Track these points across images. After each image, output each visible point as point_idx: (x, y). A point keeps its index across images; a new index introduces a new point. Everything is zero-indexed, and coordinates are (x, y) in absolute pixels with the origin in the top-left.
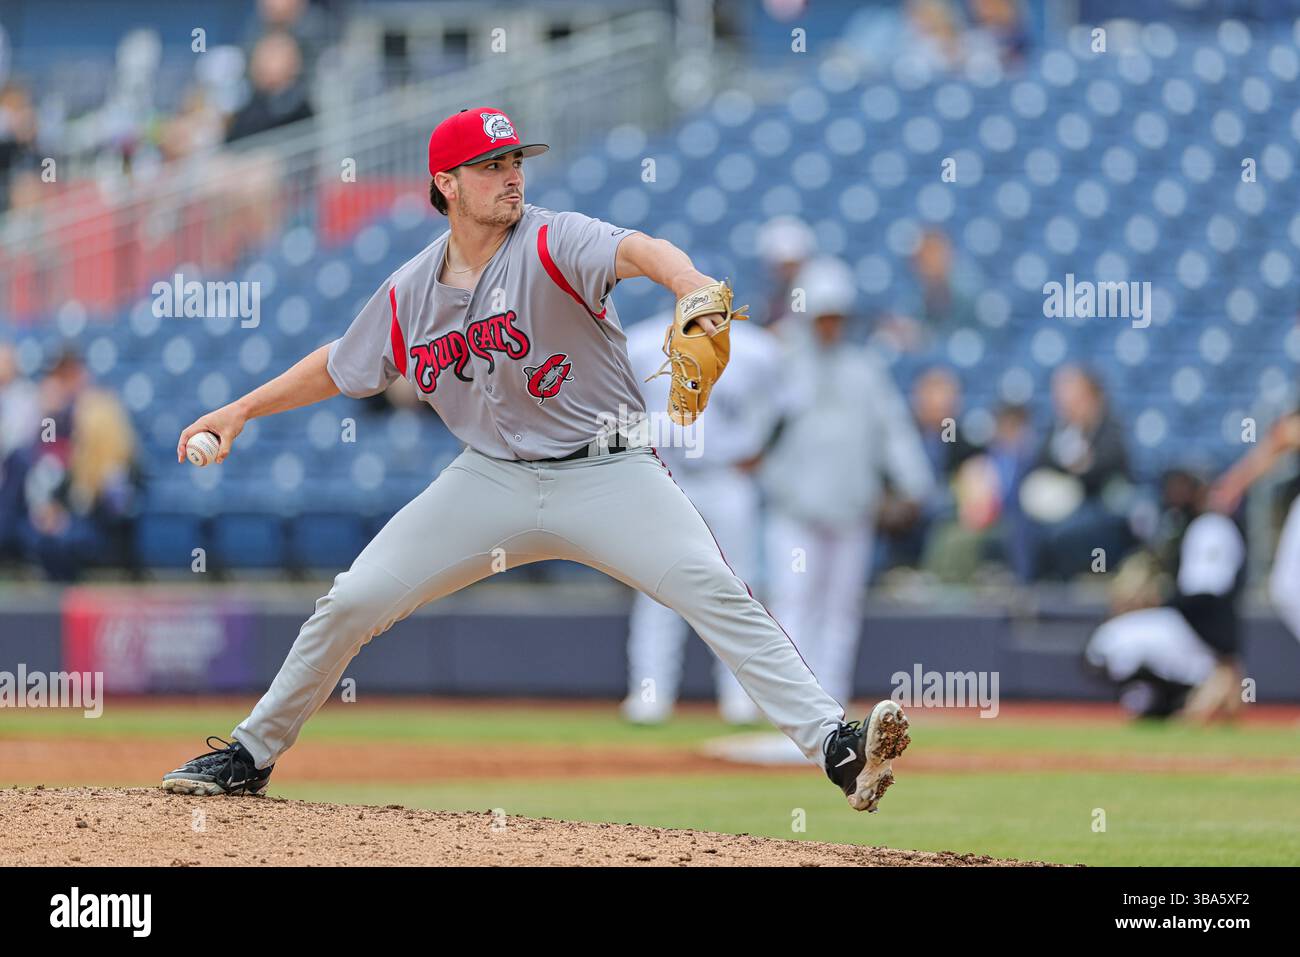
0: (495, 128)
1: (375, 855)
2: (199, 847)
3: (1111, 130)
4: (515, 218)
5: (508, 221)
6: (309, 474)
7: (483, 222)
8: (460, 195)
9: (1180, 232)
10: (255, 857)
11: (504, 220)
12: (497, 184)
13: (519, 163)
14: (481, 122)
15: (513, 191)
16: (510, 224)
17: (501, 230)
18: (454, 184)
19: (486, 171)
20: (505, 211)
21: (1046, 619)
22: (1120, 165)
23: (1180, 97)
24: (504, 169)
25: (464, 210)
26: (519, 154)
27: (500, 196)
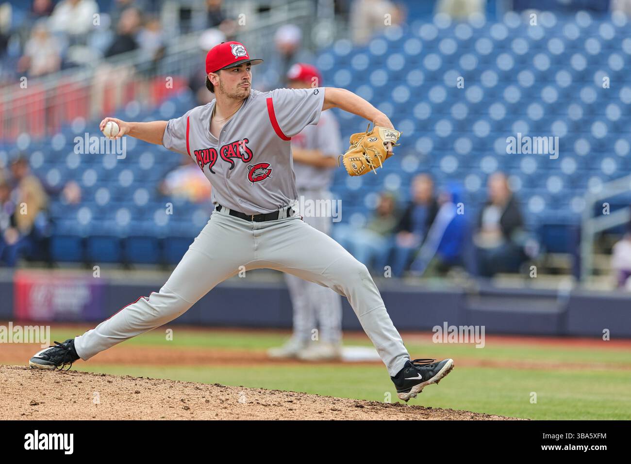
0: (237, 51)
1: (128, 400)
2: (44, 395)
3: (523, 62)
4: (246, 95)
5: (243, 96)
6: (133, 219)
7: (231, 97)
8: (220, 83)
9: (554, 111)
10: (71, 400)
11: (241, 96)
12: (238, 78)
13: (249, 69)
14: (230, 49)
15: (246, 82)
16: (244, 98)
17: (239, 100)
18: (218, 78)
19: (232, 72)
20: (242, 92)
21: (483, 294)
22: (526, 78)
23: (557, 47)
24: (242, 71)
25: (222, 91)
26: (249, 64)
27: (239, 84)
